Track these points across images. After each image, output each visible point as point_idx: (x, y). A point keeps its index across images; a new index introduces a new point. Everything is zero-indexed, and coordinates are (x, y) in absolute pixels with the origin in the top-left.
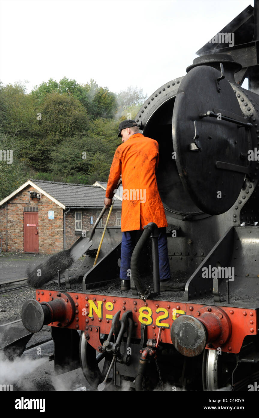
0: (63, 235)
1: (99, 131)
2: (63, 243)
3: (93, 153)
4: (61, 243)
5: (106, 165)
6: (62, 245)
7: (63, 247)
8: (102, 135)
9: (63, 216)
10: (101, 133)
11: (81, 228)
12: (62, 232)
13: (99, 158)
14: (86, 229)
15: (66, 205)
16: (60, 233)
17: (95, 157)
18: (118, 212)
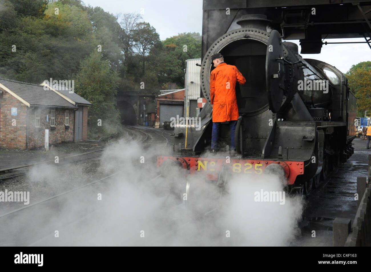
0: (26, 131)
1: (27, 29)
2: (25, 138)
3: (24, 51)
4: (24, 138)
5: (38, 64)
6: (25, 140)
7: (25, 142)
8: (32, 34)
9: (27, 113)
10: (30, 31)
11: (39, 125)
12: (25, 128)
13: (31, 57)
14: (43, 126)
15: (31, 103)
16: (23, 129)
17: (26, 56)
18: (67, 112)
